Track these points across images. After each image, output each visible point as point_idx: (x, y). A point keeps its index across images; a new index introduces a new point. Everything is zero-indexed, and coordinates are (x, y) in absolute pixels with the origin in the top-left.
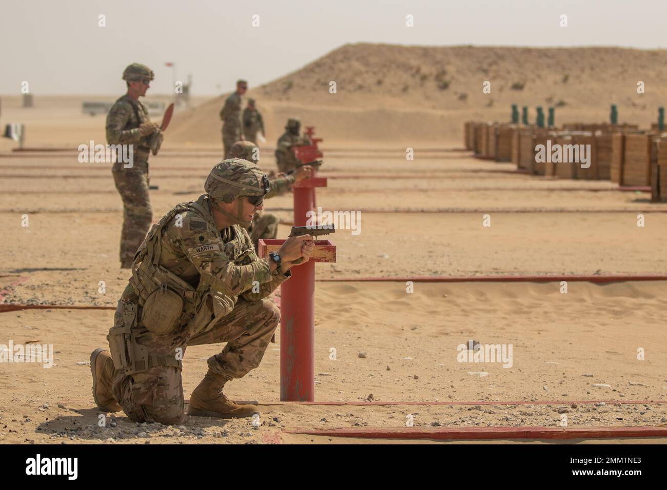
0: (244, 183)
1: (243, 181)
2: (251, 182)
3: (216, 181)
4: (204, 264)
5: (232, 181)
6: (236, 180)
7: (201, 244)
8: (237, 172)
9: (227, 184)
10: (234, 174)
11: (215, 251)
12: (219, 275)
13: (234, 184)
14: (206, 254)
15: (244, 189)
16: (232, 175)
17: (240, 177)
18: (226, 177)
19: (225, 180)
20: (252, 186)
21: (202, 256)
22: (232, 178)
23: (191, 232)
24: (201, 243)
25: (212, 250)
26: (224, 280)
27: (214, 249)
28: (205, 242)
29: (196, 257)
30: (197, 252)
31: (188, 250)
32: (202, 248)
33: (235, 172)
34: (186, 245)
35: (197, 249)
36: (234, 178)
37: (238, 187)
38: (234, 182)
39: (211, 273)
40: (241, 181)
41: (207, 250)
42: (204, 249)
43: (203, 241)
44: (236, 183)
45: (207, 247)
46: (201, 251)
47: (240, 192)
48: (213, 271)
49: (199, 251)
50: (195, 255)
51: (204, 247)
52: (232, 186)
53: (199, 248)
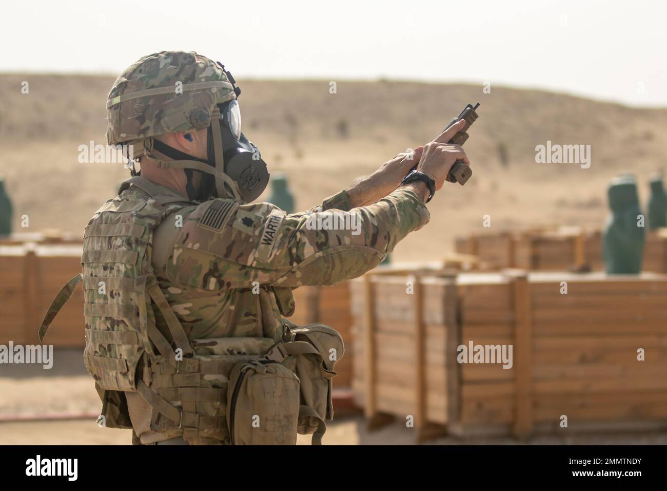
4: (294, 251)
7: (259, 231)
11: (284, 219)
14: (282, 235)
21: (281, 244)
24: (256, 228)
25: (281, 220)
26: (347, 241)
28: (257, 221)
29: (275, 255)
30: (270, 246)
31: (249, 264)
32: (267, 232)
33: (180, 66)
34: (237, 259)
35: (263, 243)
36: (185, 76)
37: (203, 89)
38: (190, 83)
39: (318, 252)
40: (200, 76)
41: (276, 227)
42: (271, 231)
43: (254, 223)
44: (195, 84)
45: (271, 223)
46: (273, 237)
47: (212, 97)
48: (317, 243)
49: (270, 242)
50: (271, 255)
51: (268, 227)
52: (193, 94)
53: (263, 237)
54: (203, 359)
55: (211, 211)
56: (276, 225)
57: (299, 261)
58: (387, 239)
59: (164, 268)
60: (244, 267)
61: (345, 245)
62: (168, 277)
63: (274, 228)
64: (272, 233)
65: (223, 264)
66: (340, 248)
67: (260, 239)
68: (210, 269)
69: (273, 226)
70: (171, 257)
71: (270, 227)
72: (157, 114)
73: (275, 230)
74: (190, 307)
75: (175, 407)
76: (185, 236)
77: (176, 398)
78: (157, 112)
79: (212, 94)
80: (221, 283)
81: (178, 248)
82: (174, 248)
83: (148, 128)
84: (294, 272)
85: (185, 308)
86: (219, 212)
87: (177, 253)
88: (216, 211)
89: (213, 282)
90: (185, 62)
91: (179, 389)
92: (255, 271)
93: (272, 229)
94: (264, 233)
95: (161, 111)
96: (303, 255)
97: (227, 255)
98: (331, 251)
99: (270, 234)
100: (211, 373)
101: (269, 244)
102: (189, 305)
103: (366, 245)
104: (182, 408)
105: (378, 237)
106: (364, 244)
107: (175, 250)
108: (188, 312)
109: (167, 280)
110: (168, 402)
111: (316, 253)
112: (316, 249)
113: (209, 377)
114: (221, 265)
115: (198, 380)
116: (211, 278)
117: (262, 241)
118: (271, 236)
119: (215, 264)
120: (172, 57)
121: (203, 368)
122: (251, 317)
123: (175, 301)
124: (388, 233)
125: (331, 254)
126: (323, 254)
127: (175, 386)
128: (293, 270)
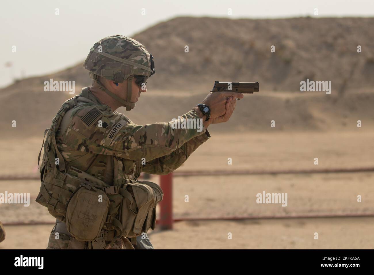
0: (135, 61)
1: (135, 58)
2: (142, 60)
3: (103, 59)
4: (126, 144)
5: (123, 58)
6: (127, 57)
7: (108, 131)
8: (127, 49)
9: (117, 61)
10: (125, 51)
11: (125, 126)
12: (148, 142)
13: (125, 61)
14: (120, 134)
15: (135, 68)
16: (121, 53)
17: (131, 55)
18: (115, 53)
19: (115, 58)
20: (143, 65)
21: (119, 139)
22: (123, 55)
23: (90, 128)
24: (107, 129)
25: (122, 127)
26: (156, 143)
27: (123, 125)
28: (110, 125)
29: (114, 144)
30: (111, 139)
31: (101, 144)
32: (112, 132)
33: (125, 49)
34: (95, 141)
35: (108, 137)
36: (124, 55)
37: (129, 65)
38: (125, 59)
39: (139, 146)
40: (132, 58)
41: (118, 130)
42: (114, 132)
43: (108, 126)
44: (127, 61)
45: (116, 128)
46: (114, 135)
47: (132, 71)
48: (139, 142)
49: (112, 137)
50: (111, 143)
51: (113, 130)
52: (123, 64)
53: (109, 134)
54: (69, 176)
55: (89, 114)
56: (118, 129)
57: (128, 148)
58: (177, 143)
59: (63, 135)
60: (99, 146)
61: (155, 145)
62: (62, 139)
63: (116, 131)
64: (114, 133)
65: (89, 142)
66: (151, 146)
67: (108, 135)
68: (82, 143)
69: (116, 130)
70: (66, 131)
71: (115, 130)
72: (103, 66)
73: (116, 132)
74: (69, 155)
75: (49, 194)
76: (73, 124)
77: (51, 190)
78: (103, 65)
79: (133, 69)
80: (87, 150)
81: (70, 128)
82: (68, 128)
83: (95, 70)
84: (125, 153)
85: (67, 155)
86: (92, 117)
87: (69, 130)
88: (91, 116)
89: (83, 149)
90: (130, 48)
91: (54, 186)
92: (104, 149)
93: (115, 131)
94: (111, 132)
95: (105, 65)
96: (131, 146)
97: (90, 138)
98: (146, 146)
99: (113, 133)
100: (70, 184)
101: (112, 138)
102: (69, 154)
103: (166, 146)
104: (52, 195)
105: (173, 142)
106: (165, 145)
107: (68, 129)
108: (68, 157)
109: (62, 141)
110: (47, 190)
111: (138, 146)
112: (138, 145)
113: (69, 185)
114: (88, 142)
115: (62, 184)
116: (83, 146)
117: (108, 136)
118: (113, 134)
119: (85, 141)
120: (125, 43)
121: (67, 180)
122: (103, 164)
123: (63, 150)
124: (179, 140)
125: (146, 148)
126: (142, 147)
127: (52, 184)
128: (125, 152)
